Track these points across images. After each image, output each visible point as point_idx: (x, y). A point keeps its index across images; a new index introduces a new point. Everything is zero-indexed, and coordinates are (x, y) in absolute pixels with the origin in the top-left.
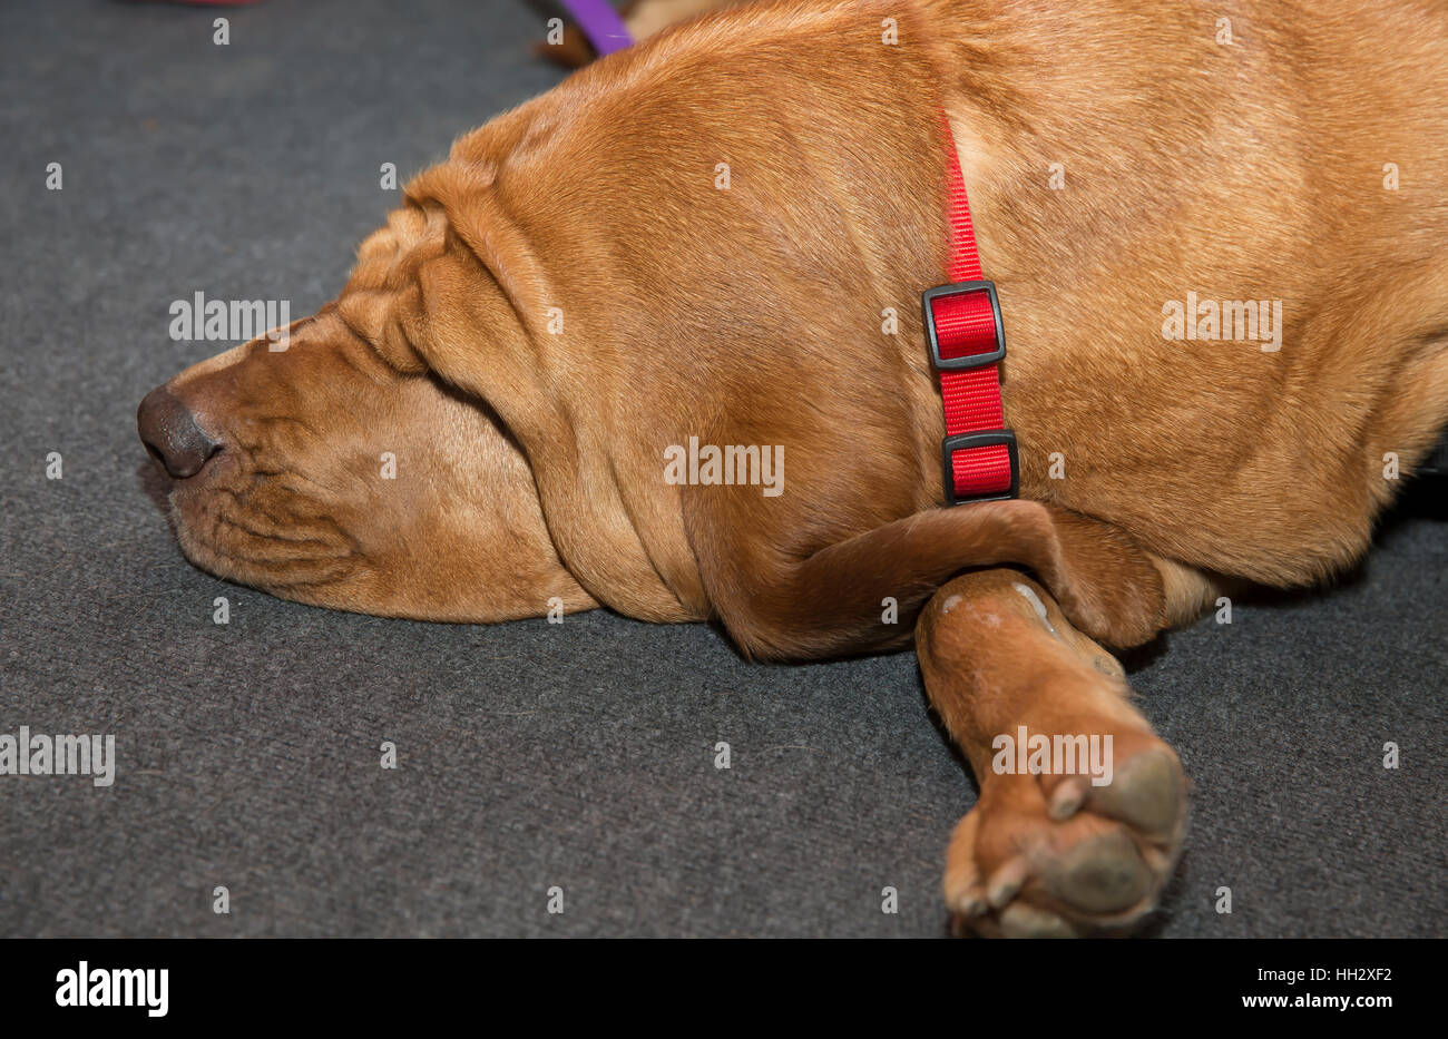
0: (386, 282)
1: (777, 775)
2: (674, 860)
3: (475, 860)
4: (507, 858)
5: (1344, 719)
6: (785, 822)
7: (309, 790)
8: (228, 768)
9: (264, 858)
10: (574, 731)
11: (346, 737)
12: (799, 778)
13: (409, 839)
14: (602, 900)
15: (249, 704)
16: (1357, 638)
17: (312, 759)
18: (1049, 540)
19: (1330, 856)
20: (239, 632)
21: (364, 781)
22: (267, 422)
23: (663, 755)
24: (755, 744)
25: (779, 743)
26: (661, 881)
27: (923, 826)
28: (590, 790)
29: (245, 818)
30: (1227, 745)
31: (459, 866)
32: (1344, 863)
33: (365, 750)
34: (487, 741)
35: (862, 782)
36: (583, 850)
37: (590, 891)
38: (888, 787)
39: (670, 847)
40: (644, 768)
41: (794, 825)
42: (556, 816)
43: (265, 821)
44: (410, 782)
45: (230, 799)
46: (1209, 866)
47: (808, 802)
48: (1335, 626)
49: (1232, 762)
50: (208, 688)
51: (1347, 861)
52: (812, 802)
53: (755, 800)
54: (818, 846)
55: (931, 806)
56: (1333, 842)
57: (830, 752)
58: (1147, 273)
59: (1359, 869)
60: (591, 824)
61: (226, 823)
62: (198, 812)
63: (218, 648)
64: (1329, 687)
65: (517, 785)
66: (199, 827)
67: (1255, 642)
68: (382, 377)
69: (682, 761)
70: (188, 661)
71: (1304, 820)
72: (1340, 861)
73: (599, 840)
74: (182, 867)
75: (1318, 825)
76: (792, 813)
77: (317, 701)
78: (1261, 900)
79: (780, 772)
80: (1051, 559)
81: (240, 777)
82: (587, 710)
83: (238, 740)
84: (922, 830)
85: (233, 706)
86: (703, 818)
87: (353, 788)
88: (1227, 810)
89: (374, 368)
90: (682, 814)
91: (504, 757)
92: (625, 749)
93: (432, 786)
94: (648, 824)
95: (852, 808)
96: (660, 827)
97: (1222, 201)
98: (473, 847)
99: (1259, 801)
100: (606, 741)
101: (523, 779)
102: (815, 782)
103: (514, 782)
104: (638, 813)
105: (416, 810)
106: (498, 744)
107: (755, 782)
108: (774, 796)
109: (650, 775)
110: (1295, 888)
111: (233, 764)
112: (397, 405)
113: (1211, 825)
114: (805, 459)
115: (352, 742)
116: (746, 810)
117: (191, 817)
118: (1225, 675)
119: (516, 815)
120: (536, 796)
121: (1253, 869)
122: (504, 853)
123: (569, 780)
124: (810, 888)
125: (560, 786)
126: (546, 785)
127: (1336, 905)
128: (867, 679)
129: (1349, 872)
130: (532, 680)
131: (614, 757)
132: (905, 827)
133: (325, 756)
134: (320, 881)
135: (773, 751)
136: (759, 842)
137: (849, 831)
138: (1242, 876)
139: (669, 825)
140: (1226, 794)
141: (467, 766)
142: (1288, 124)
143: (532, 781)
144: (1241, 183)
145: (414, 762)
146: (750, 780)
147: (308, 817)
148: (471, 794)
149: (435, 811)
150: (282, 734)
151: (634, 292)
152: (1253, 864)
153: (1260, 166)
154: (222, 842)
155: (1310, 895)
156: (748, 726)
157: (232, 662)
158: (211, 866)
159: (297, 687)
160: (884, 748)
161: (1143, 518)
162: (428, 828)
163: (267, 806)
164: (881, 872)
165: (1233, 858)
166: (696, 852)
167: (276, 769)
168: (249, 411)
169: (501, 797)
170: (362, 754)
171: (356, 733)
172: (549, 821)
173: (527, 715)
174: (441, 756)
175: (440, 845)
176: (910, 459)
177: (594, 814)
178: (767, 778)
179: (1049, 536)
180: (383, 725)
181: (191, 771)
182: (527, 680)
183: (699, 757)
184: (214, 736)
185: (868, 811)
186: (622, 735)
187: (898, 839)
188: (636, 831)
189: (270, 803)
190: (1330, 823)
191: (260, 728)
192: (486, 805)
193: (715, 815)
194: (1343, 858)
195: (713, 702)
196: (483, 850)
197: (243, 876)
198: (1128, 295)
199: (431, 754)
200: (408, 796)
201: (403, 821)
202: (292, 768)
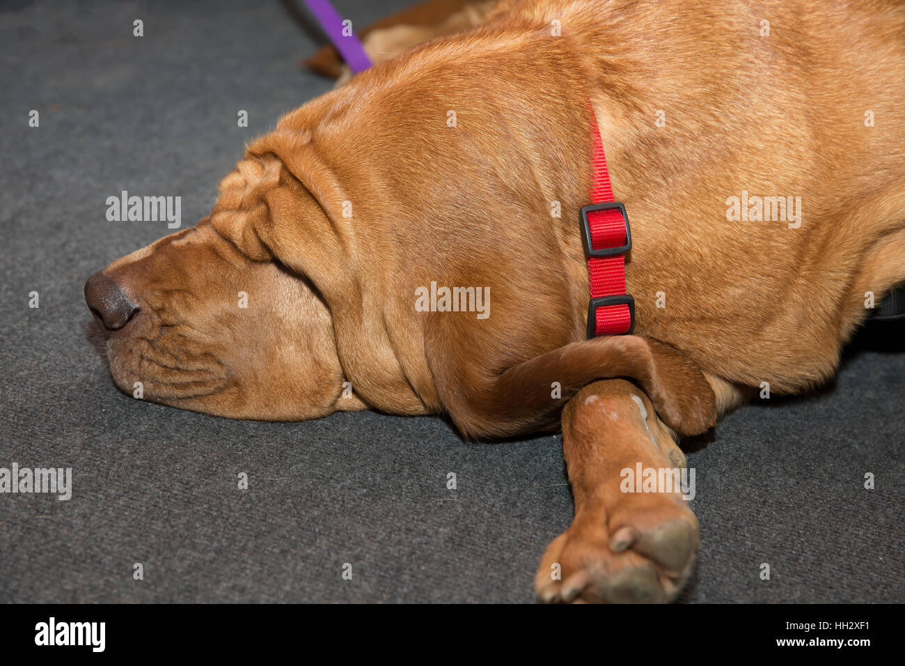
0: (241, 205)
1: (439, 517)
2: (373, 570)
3: (248, 571)
4: (268, 570)
5: (792, 481)
6: (443, 547)
7: (145, 527)
8: (93, 514)
9: (115, 571)
10: (312, 490)
11: (169, 494)
12: (453, 519)
13: (207, 559)
14: (327, 596)
15: (108, 474)
16: (801, 431)
17: (147, 508)
18: (649, 363)
19: (781, 567)
20: (103, 428)
21: (179, 522)
22: (168, 293)
23: (368, 505)
24: (425, 498)
25: (441, 497)
26: (364, 584)
27: (529, 549)
28: (321, 527)
29: (103, 545)
30: (719, 498)
31: (238, 576)
32: (790, 571)
33: (180, 503)
34: (257, 496)
35: (492, 521)
36: (315, 565)
37: (319, 591)
38: (508, 524)
39: (371, 563)
40: (355, 513)
41: (448, 549)
42: (300, 543)
43: (116, 548)
44: (208, 522)
45: (94, 533)
46: (706, 573)
47: (457, 533)
48: (788, 423)
49: (722, 508)
50: (82, 464)
51: (792, 570)
52: (460, 534)
53: (424, 533)
54: (463, 562)
55: (534, 536)
56: (783, 558)
57: (472, 503)
58: (714, 198)
59: (799, 575)
60: (321, 548)
61: (91, 549)
62: (74, 542)
63: (89, 438)
64: (783, 461)
65: (276, 524)
66: (74, 551)
67: (738, 433)
68: (240, 264)
69: (379, 508)
70: (70, 447)
71: (766, 544)
72: (788, 570)
73: (326, 559)
74: (63, 576)
75: (774, 547)
76: (447, 541)
77: (151, 471)
78: (738, 595)
79: (440, 515)
80: (650, 375)
81: (100, 520)
82: (321, 477)
83: (101, 496)
84: (528, 551)
85: (98, 475)
86: (392, 544)
87: (172, 527)
88: (719, 539)
89: (236, 258)
90: (379, 542)
91: (268, 507)
92: (344, 501)
93: (222, 525)
94: (357, 548)
95: (485, 538)
96: (365, 550)
97: (758, 150)
98: (247, 563)
99: (738, 532)
100: (332, 497)
101: (279, 520)
102: (462, 522)
103: (274, 522)
104: (351, 541)
105: (211, 540)
106: (265, 499)
107: (425, 522)
108: (437, 531)
109: (359, 517)
110: (759, 587)
111: (96, 511)
112: (250, 282)
113: (708, 548)
114: (503, 315)
115: (172, 497)
116: (419, 539)
117: (69, 545)
118: (719, 454)
119: (275, 543)
120: (287, 531)
121: (734, 575)
122: (266, 567)
123: (308, 521)
124: (458, 589)
125: (302, 525)
126: (294, 524)
127: (784, 598)
128: (496, 457)
129: (793, 577)
130: (286, 458)
131: (337, 506)
132: (518, 550)
133: (155, 506)
134: (150, 585)
135: (436, 502)
136: (427, 559)
137: (482, 552)
138: (726, 579)
139: (370, 549)
140: (718, 528)
141: (244, 512)
142: (799, 101)
143: (285, 521)
144: (771, 139)
145: (211, 510)
146: (422, 520)
147: (143, 545)
148: (247, 530)
149: (224, 540)
150: (128, 492)
151: (402, 209)
152: (734, 572)
153: (781, 127)
154: (89, 561)
155: (769, 592)
156: (421, 486)
157: (98, 447)
158: (81, 576)
159: (138, 462)
160: (506, 500)
161: (701, 351)
162: (219, 552)
163: (118, 538)
164: (503, 578)
165: (721, 568)
166: (387, 566)
167: (124, 515)
168: (157, 286)
169: (265, 531)
170: (178, 505)
171: (175, 492)
172: (295, 547)
173: (282, 480)
174: (229, 506)
175: (226, 562)
176: (567, 316)
177: (323, 543)
178: (432, 519)
179: (648, 360)
180: (192, 487)
181: (70, 516)
182: (283, 458)
183: (390, 506)
184: (85, 494)
185: (494, 540)
186: (342, 492)
187: (513, 557)
188: (350, 553)
189: (119, 536)
190: (781, 546)
191: (115, 488)
192: (256, 537)
193: (400, 542)
194: (789, 569)
195: (400, 471)
196: (253, 565)
197: (101, 582)
198: (701, 210)
199: (221, 504)
200: (207, 531)
201: (203, 547)
202: (134, 514)
